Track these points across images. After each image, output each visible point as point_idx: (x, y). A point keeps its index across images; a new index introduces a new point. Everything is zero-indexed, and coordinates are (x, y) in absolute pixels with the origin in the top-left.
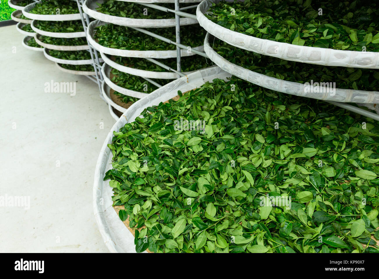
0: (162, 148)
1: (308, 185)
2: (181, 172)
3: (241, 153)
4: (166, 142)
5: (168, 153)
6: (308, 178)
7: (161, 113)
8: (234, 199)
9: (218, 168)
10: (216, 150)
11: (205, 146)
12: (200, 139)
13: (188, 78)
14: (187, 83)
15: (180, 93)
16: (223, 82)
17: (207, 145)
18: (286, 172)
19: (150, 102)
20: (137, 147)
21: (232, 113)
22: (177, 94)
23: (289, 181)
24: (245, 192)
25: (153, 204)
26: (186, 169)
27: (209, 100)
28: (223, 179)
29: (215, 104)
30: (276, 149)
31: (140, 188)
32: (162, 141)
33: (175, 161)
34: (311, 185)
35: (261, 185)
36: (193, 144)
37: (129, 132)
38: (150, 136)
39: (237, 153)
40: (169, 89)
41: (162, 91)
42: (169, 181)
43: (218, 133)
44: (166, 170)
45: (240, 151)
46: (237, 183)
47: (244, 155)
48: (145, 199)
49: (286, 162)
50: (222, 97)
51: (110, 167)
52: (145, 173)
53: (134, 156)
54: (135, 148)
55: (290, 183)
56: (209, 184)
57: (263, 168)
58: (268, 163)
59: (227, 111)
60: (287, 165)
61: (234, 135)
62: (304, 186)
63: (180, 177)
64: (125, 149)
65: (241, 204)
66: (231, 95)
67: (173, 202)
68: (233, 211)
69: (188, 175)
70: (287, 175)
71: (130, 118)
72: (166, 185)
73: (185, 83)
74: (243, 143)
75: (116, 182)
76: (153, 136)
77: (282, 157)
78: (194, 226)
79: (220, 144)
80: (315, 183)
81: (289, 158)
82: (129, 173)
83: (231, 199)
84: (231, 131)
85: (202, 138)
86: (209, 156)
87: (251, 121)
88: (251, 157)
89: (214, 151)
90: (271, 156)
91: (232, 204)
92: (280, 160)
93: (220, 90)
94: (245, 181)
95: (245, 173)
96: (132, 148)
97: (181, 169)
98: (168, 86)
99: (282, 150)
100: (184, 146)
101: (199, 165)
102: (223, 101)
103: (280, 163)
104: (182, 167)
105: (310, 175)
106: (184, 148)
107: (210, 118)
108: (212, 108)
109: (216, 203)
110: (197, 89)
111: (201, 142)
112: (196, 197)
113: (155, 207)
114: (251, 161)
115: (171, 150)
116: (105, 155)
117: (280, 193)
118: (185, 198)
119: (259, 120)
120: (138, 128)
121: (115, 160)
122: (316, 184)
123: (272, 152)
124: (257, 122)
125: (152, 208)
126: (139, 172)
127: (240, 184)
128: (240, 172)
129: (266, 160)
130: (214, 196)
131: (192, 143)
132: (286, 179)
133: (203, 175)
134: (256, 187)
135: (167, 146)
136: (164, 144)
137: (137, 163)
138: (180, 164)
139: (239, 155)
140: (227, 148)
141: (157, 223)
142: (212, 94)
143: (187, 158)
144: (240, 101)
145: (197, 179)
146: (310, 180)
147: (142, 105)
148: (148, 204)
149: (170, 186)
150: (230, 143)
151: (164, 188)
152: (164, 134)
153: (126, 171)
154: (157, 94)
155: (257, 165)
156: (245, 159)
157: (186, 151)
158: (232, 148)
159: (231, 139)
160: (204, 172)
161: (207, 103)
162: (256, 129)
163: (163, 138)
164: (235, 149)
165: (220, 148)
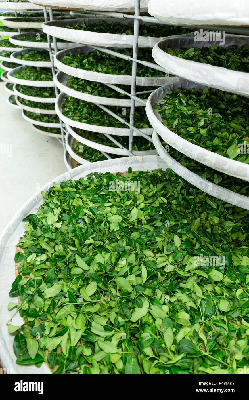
0: (86, 213)
1: (196, 308)
2: (87, 242)
3: (152, 248)
4: (90, 210)
5: (86, 219)
6: (199, 301)
7: (103, 181)
8: (118, 288)
9: (121, 253)
10: (130, 236)
11: (123, 227)
12: (121, 219)
13: (143, 159)
14: (141, 163)
15: (130, 170)
16: (174, 174)
17: (126, 227)
18: (182, 285)
19: (99, 168)
20: (65, 204)
21: (166, 207)
22: (127, 170)
23: (180, 295)
24: (133, 286)
25: (47, 260)
26: (92, 241)
27: (151, 186)
28: (119, 265)
29: (155, 191)
30: (186, 257)
31: (46, 240)
32: (88, 207)
33: (89, 229)
34: (199, 310)
35: (152, 286)
36: (113, 221)
37: (67, 188)
38: (82, 198)
39: (148, 246)
40: (122, 163)
41: (115, 162)
42: (74, 245)
43: (142, 220)
44: (76, 234)
45: (153, 245)
46: (130, 275)
47: (153, 251)
48: (43, 251)
49: (188, 275)
50: (164, 188)
51: (34, 212)
52: (56, 229)
53: (57, 211)
54: (63, 204)
55: (179, 298)
56: (103, 264)
57: (164, 271)
58: (170, 269)
59: (162, 202)
60: (188, 278)
61: (156, 228)
62: (191, 307)
63: (85, 245)
64: (55, 201)
65: (121, 297)
66: (173, 188)
67: (65, 266)
68: (111, 299)
69: (91, 247)
70: (181, 289)
71: (75, 176)
72: (69, 248)
73: (139, 162)
74: (159, 239)
75: (31, 227)
76: (85, 199)
77: (187, 269)
78: (67, 296)
79: (137, 231)
80: (204, 309)
81: (193, 272)
82: (45, 224)
83: (115, 287)
84: (154, 222)
85: (124, 219)
86: (119, 238)
87: (178, 221)
88: (158, 255)
89: (127, 235)
90: (177, 263)
91: (114, 292)
92: (184, 270)
93: (167, 180)
94: (139, 276)
95: (143, 267)
96: (61, 203)
97: (89, 239)
98: (122, 160)
99: (190, 262)
100: (104, 219)
101: (107, 242)
102: (163, 192)
103: (181, 273)
104: (90, 238)
105: (203, 299)
106: (103, 221)
107: (142, 203)
108: (150, 194)
109: (100, 285)
110: (147, 172)
111: (121, 222)
112: (85, 270)
113: (47, 263)
114: (157, 259)
115: (92, 218)
116: (35, 200)
117: (162, 303)
118: (76, 266)
119: (187, 223)
120: (76, 187)
121: (42, 207)
122: (204, 311)
123: (180, 260)
124: (184, 224)
125: (44, 263)
126: (53, 225)
127: (132, 278)
128: (140, 265)
129: (171, 264)
130: (102, 277)
131: (113, 219)
132: (178, 292)
133: (104, 253)
134: (145, 286)
135: (90, 213)
136: (89, 210)
137: (56, 217)
138: (92, 234)
139: (149, 249)
140: (141, 237)
141: (41, 278)
142: (157, 181)
143: (100, 230)
144: (178, 197)
145: (97, 254)
146: (201, 304)
147: (91, 169)
148: (44, 257)
149: (71, 250)
150: (147, 234)
151: (65, 248)
152: (94, 202)
153: (43, 221)
154: (109, 164)
155: (160, 266)
156: (152, 254)
157: (103, 224)
158: (146, 240)
159: (149, 231)
160: (107, 251)
161: (148, 188)
162: (179, 231)
163: (91, 205)
164: (148, 241)
165: (135, 235)
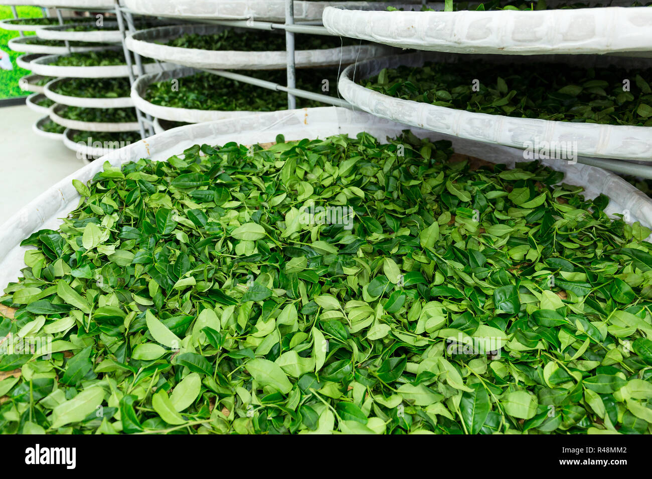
0: (179, 224)
1: (451, 418)
2: (181, 284)
3: (334, 290)
4: (190, 216)
5: (180, 235)
6: (456, 401)
7: (222, 160)
8: (255, 386)
9: (262, 303)
10: (282, 266)
11: (265, 249)
12: (263, 231)
13: (307, 115)
14: (303, 123)
15: (280, 139)
16: (373, 141)
17: (272, 250)
18: (411, 367)
19: (213, 136)
20: (132, 207)
21: (362, 206)
22: (274, 140)
23: (408, 390)
24: (293, 380)
25: (74, 330)
26: (191, 281)
27: (328, 165)
28: (257, 331)
29: (335, 176)
30: (416, 306)
31: (75, 284)
32: (186, 211)
33: (186, 257)
34: (460, 422)
35: (340, 376)
36: (244, 237)
37: (137, 173)
38: (170, 194)
39: (325, 288)
40: (263, 124)
41: (247, 123)
42: (145, 293)
43: (309, 232)
44: (153, 268)
45: (337, 285)
46: (284, 352)
47: (339, 297)
48: (65, 309)
49: (424, 342)
50: (355, 169)
51: (54, 224)
52: (104, 258)
53: (109, 222)
54: (127, 206)
55: (408, 398)
56: (218, 330)
57: (367, 340)
58: (379, 332)
59: (352, 196)
60: (423, 349)
61: (342, 247)
62: (438, 416)
63: (175, 293)
64: (107, 199)
65: (263, 406)
66: (376, 169)
67: (122, 342)
68: (237, 416)
69: (188, 294)
70: (411, 375)
71: (157, 152)
72: (133, 300)
73: (299, 122)
74: (350, 271)
75: (42, 257)
76: (177, 196)
77: (419, 329)
79: (299, 256)
80: (471, 419)
81: (435, 335)
82: (76, 248)
83: (247, 384)
84: (338, 236)
85: (270, 232)
86: (257, 272)
87: (391, 232)
88: (351, 304)
89: (277, 265)
90: (394, 317)
91: (245, 396)
92: (413, 333)
93: (360, 154)
94: (307, 354)
95: (316, 333)
96: (121, 203)
97: (185, 277)
98: (262, 118)
99: (426, 312)
100: (223, 235)
101: (228, 282)
102: (353, 177)
103: (407, 339)
104: (188, 274)
105: (466, 395)
106: (220, 237)
107: (310, 198)
108: (327, 183)
109: (211, 382)
110: (317, 141)
111: (263, 239)
112: (171, 349)
113: (73, 337)
114: (347, 314)
115: (194, 232)
116: (54, 197)
117: (367, 413)
118: (148, 341)
119: (410, 235)
120: (160, 173)
121: (76, 214)
122: (471, 423)
123: (403, 311)
124: (403, 237)
125: (66, 338)
126: (95, 250)
127: (290, 360)
128: (308, 330)
129: (381, 322)
130: (215, 363)
131: (243, 233)
132: (402, 384)
133: (221, 305)
134: (322, 375)
135: (190, 223)
136: (187, 218)
137: (105, 233)
138: (193, 266)
139: (329, 292)
140: (310, 268)
141: (53, 376)
142: (339, 156)
143: (212, 258)
144: (388, 184)
145: (202, 308)
146: (462, 407)
147: (195, 137)
148: (66, 324)
149: (139, 305)
150: (322, 261)
151: (124, 302)
152: (199, 200)
153: (73, 242)
154: (235, 126)
155: (356, 328)
156: (336, 304)
157: (219, 244)
158: (320, 272)
159: (328, 254)
160: (227, 301)
161: (321, 171)
162: (394, 251)
163: (192, 205)
164: (325, 276)
165: (296, 264)
